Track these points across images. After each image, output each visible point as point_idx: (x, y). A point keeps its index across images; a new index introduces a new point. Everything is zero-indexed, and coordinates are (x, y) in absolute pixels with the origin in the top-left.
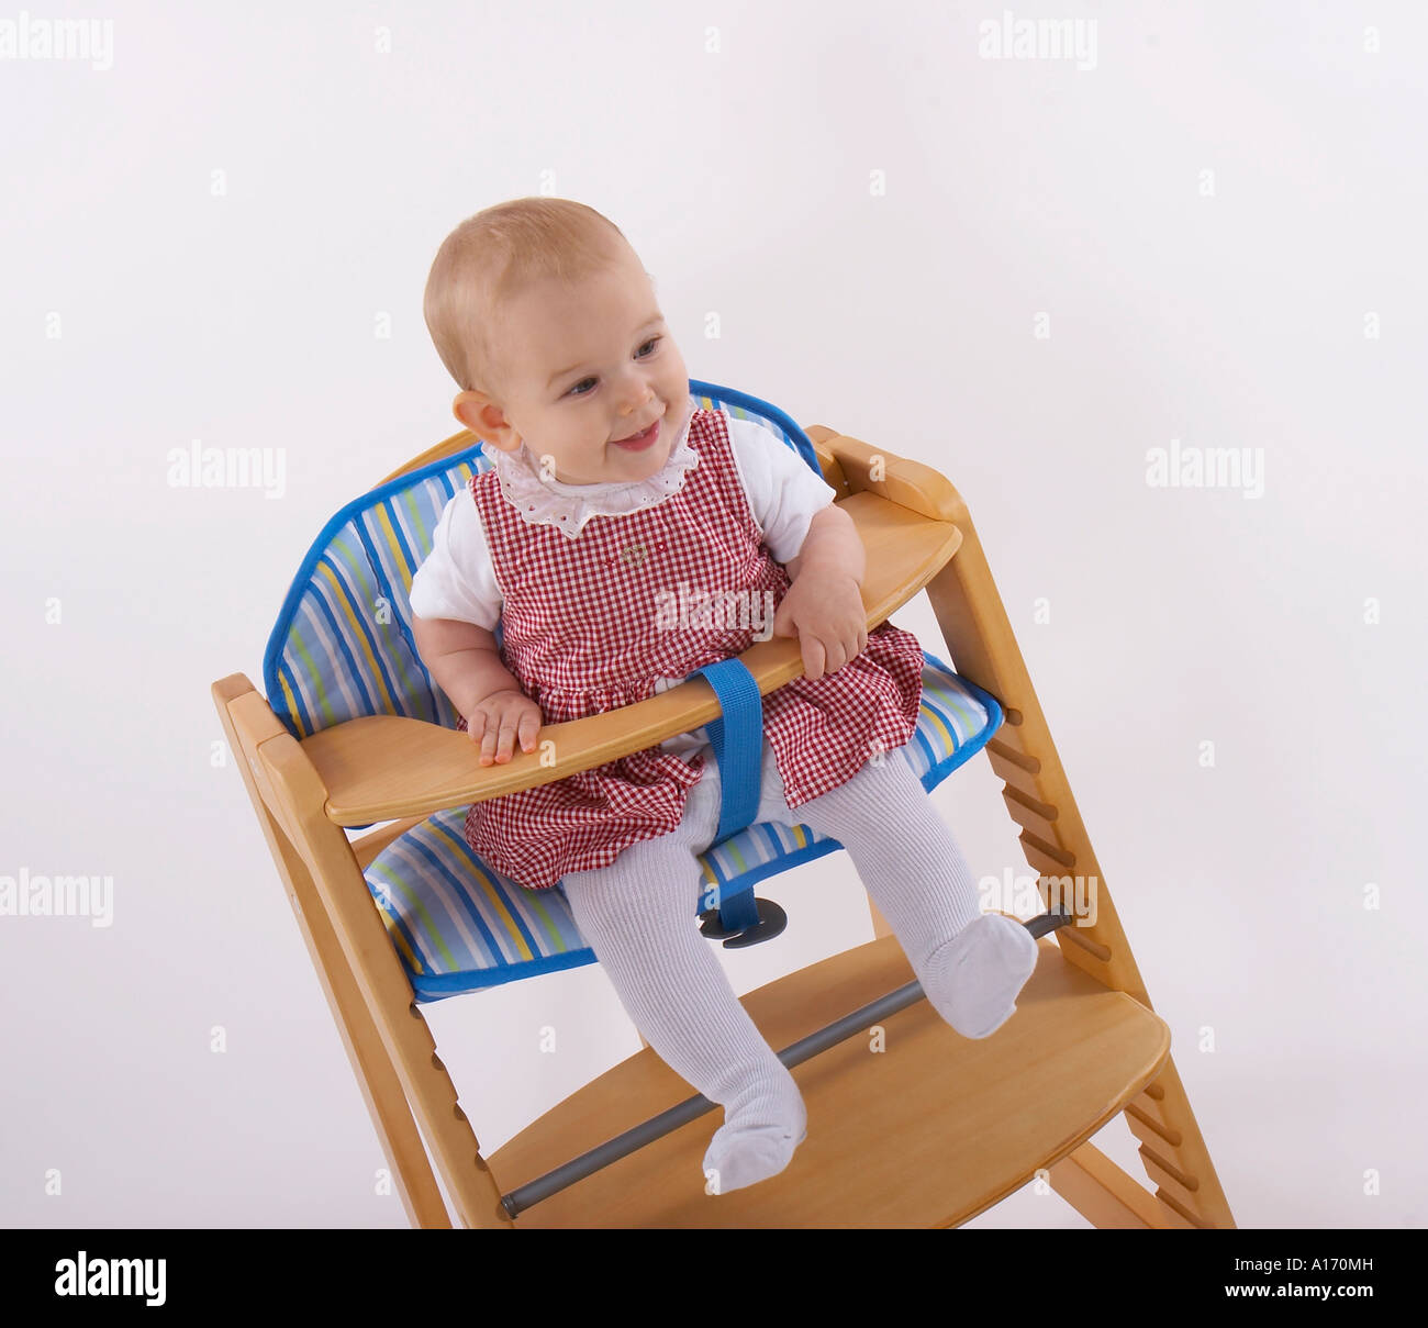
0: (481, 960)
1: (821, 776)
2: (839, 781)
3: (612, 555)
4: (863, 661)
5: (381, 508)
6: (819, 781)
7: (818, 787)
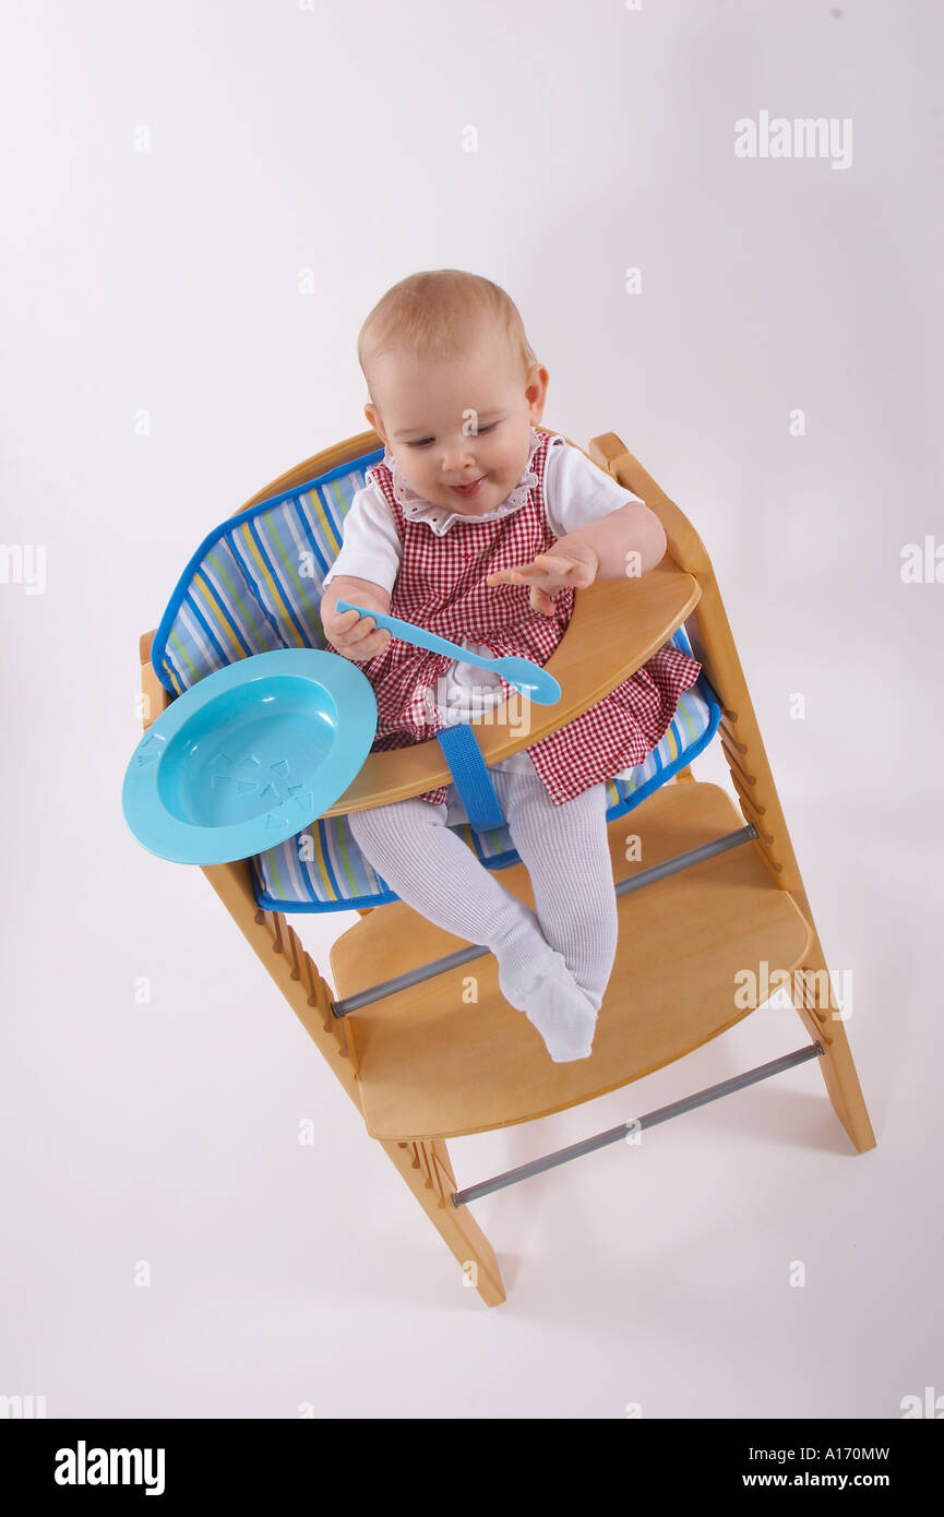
0: (302, 896)
1: (583, 777)
2: (597, 780)
3: (469, 552)
4: (640, 677)
5: (246, 528)
6: (581, 781)
7: (580, 785)
